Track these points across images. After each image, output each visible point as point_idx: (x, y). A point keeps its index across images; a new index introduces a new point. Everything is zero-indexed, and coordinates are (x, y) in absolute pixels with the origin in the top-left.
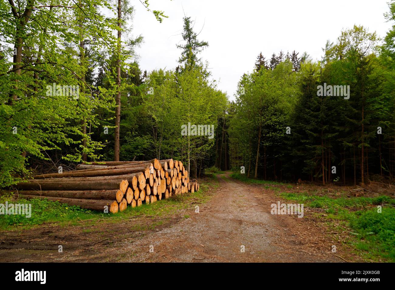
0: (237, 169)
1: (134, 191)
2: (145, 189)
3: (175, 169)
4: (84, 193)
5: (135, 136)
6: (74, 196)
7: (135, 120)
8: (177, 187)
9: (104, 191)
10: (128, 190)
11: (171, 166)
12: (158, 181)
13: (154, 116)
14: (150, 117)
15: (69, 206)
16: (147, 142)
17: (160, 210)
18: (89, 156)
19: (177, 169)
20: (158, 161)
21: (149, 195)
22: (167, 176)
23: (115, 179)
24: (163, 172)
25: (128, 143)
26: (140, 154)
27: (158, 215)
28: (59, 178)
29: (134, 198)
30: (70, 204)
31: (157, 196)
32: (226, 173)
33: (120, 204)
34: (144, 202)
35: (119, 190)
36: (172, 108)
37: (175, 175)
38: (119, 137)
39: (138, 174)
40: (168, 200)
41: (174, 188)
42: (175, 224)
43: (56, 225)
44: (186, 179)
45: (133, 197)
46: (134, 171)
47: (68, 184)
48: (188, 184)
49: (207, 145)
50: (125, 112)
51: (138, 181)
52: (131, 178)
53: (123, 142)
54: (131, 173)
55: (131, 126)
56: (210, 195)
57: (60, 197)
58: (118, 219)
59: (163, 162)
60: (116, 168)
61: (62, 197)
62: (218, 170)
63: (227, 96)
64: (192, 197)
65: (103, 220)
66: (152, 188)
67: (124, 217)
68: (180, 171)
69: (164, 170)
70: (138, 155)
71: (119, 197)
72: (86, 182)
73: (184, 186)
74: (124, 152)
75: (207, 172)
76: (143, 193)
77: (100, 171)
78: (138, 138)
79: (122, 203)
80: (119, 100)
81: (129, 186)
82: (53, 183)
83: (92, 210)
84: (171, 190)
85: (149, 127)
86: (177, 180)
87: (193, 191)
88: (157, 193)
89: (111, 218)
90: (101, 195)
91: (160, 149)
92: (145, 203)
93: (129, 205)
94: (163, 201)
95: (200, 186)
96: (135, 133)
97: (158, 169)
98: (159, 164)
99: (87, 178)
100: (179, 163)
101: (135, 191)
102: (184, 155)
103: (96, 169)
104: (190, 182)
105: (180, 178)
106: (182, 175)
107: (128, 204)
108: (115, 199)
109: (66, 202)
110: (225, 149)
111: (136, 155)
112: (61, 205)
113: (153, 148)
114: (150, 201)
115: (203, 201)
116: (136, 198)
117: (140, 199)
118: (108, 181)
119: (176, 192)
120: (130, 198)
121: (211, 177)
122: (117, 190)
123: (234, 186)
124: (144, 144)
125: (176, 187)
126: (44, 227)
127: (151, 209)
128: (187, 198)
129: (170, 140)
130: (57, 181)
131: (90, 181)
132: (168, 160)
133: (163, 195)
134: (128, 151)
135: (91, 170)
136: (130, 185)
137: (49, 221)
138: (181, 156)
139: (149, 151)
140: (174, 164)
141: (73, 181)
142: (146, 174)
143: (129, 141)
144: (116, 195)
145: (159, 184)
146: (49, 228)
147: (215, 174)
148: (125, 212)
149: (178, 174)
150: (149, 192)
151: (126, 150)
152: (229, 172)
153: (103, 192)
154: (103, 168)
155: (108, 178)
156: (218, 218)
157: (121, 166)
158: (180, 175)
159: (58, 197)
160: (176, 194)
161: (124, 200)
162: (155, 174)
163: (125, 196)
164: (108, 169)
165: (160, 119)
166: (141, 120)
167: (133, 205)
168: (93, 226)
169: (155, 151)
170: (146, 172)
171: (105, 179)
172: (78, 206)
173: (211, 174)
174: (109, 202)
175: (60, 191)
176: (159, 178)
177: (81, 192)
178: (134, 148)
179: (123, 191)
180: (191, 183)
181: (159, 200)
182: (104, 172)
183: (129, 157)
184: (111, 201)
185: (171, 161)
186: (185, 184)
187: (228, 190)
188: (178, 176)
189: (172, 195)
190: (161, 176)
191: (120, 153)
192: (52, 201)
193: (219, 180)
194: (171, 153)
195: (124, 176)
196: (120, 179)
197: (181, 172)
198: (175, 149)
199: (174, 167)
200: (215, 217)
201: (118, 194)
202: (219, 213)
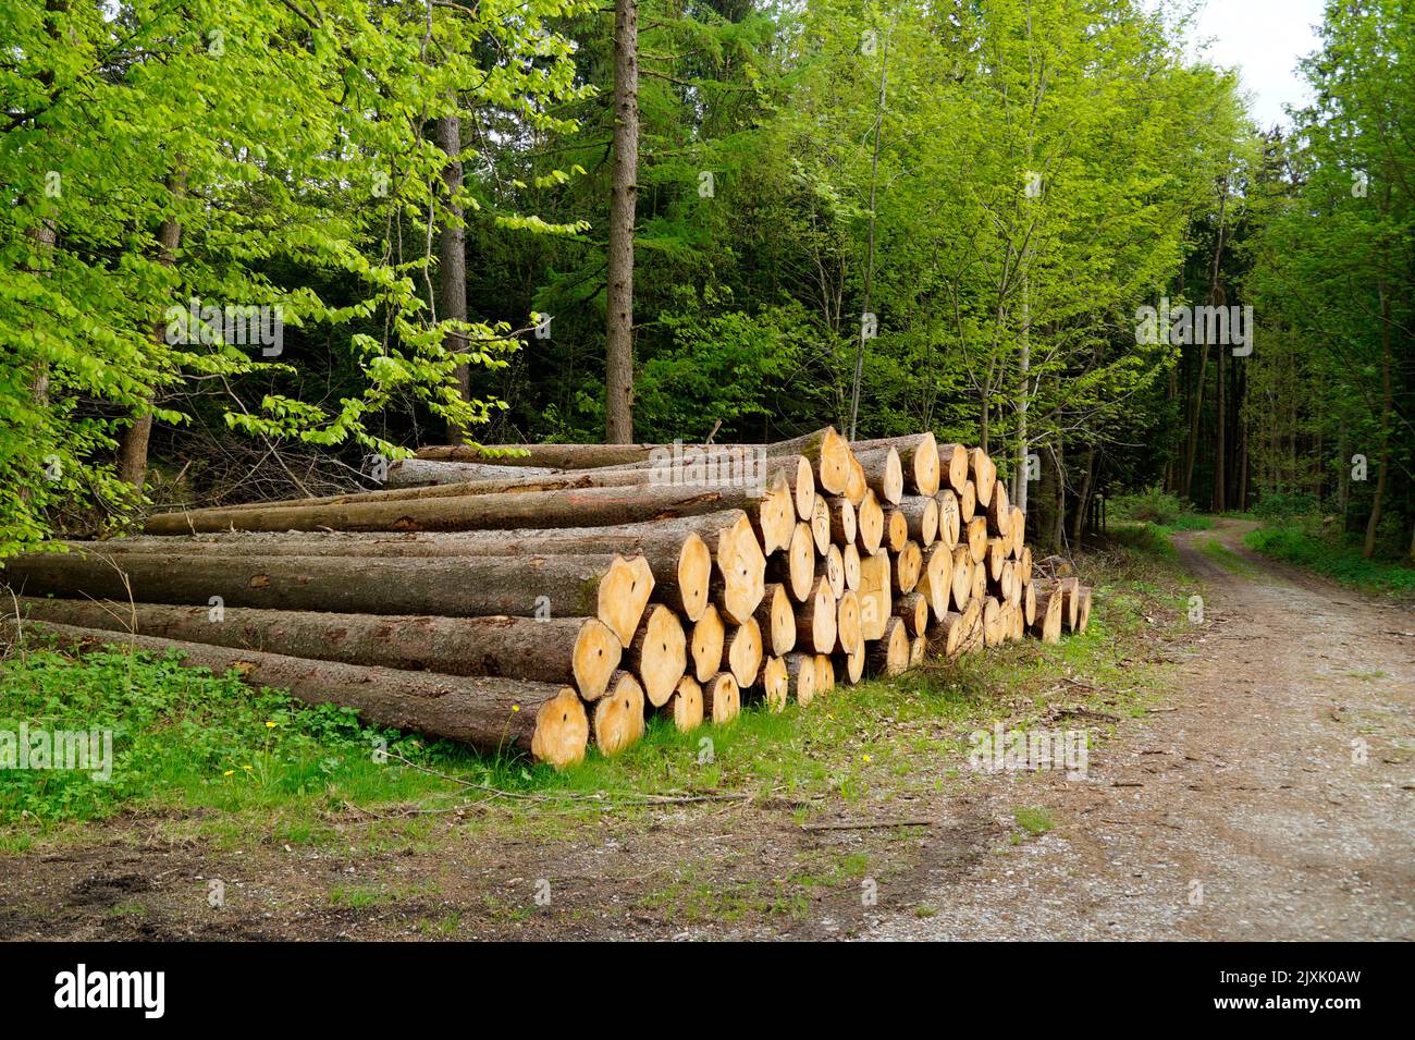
0: (1287, 504)
1: (688, 627)
2: (762, 615)
3: (949, 494)
4: (386, 632)
5: (717, 311)
6: (327, 648)
7: (722, 223)
8: (960, 606)
9: (502, 625)
10: (653, 624)
11: (927, 476)
12: (843, 565)
13: (824, 189)
14: (803, 201)
15: (296, 704)
16: (783, 340)
17: (850, 755)
18: (435, 407)
19: (959, 497)
20: (842, 442)
21: (787, 655)
22: (899, 541)
23: (570, 550)
24: (872, 517)
25: (680, 346)
26: (747, 410)
27: (837, 789)
28: (268, 536)
29: (691, 670)
30: (302, 697)
31: (838, 658)
32: (1220, 527)
33: (602, 710)
34: (753, 695)
35: (591, 622)
36: (931, 139)
37: (946, 534)
38: (628, 310)
39: (718, 519)
40: (906, 686)
41: (941, 612)
42: (956, 882)
43: (190, 830)
44: (1012, 557)
45: (682, 666)
46: (694, 500)
47: (301, 569)
48: (1024, 588)
49: (1138, 361)
50: (662, 173)
51: (715, 566)
52: (673, 547)
53: (652, 342)
54: (676, 514)
55: (698, 254)
56: (1159, 661)
57: (255, 647)
58: (579, 810)
59: (875, 454)
60: (586, 483)
61: (268, 648)
62: (1176, 507)
63: (1239, 92)
64: (1050, 673)
65: (482, 812)
66: (802, 610)
67: (617, 793)
68: (980, 510)
69: (881, 499)
70: (735, 411)
71: (594, 660)
72: (402, 563)
73: (1001, 600)
74: (658, 398)
75: (1116, 517)
76: (748, 637)
77: (494, 498)
78: (735, 320)
79: (614, 705)
80: (631, 102)
81: (656, 597)
82: (220, 565)
83: (429, 738)
84: (921, 622)
85: (800, 261)
86: (961, 560)
87: (1052, 628)
88: (838, 644)
89: (538, 795)
90: (480, 649)
91: (857, 383)
92: (760, 700)
93: (657, 714)
94: (875, 689)
95: (1096, 602)
96: (719, 293)
97: (842, 496)
98: (847, 465)
99: (421, 536)
100: (971, 457)
101: (698, 630)
102: (997, 419)
103: (473, 484)
104: (1035, 574)
105: (977, 551)
106: (993, 531)
107: (649, 710)
108: (567, 677)
109: (279, 683)
110: (1218, 398)
111: (722, 415)
112: (249, 698)
113: (823, 375)
114: (793, 693)
115: (1129, 700)
116: (703, 673)
117: (727, 677)
118: (526, 560)
119: (954, 639)
120: (661, 668)
121: (1142, 547)
122: (577, 622)
123: (1293, 605)
124: (768, 354)
125: (953, 607)
126: (117, 843)
127: (795, 744)
128: (1021, 674)
129: (917, 330)
130: (247, 553)
131: (430, 554)
132: (908, 441)
133: (875, 651)
134: (681, 392)
135: (448, 494)
136: (666, 592)
137: (155, 801)
138: (977, 420)
139: (793, 392)
140: (945, 467)
141: (336, 554)
142: (764, 522)
143: (688, 340)
144: (569, 650)
145: (846, 587)
146: (143, 850)
147: (1164, 532)
148: (629, 758)
149: (963, 524)
150: (785, 634)
151: (667, 388)
152: (1236, 522)
153: (494, 628)
154: (513, 480)
155: (537, 541)
156: (1260, 849)
157: (620, 472)
158: (978, 530)
159: (242, 647)
160: (951, 647)
161: (627, 681)
162: (827, 524)
163: (630, 660)
164: (545, 487)
165: (861, 207)
166: (752, 220)
167: (687, 713)
168: (410, 853)
169: (831, 394)
170: (765, 509)
171: (515, 550)
172: (344, 710)
173: (1142, 532)
174: (527, 696)
175: (258, 612)
176: (851, 550)
177: (372, 621)
178: (713, 373)
179: (616, 622)
180: (1042, 582)
181: (848, 682)
182: (516, 506)
183: (685, 422)
184: (539, 690)
185: (927, 451)
186: (1006, 588)
187: (1262, 630)
188: (964, 538)
189: (929, 654)
190: (859, 539)
191: (637, 399)
192: (207, 669)
193: (1192, 565)
194: (920, 407)
195: (631, 530)
196: (607, 549)
197: (986, 512)
198: (945, 384)
199: (945, 484)
200: (1235, 839)
201: (584, 644)
202: (1258, 808)
